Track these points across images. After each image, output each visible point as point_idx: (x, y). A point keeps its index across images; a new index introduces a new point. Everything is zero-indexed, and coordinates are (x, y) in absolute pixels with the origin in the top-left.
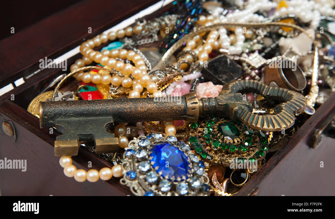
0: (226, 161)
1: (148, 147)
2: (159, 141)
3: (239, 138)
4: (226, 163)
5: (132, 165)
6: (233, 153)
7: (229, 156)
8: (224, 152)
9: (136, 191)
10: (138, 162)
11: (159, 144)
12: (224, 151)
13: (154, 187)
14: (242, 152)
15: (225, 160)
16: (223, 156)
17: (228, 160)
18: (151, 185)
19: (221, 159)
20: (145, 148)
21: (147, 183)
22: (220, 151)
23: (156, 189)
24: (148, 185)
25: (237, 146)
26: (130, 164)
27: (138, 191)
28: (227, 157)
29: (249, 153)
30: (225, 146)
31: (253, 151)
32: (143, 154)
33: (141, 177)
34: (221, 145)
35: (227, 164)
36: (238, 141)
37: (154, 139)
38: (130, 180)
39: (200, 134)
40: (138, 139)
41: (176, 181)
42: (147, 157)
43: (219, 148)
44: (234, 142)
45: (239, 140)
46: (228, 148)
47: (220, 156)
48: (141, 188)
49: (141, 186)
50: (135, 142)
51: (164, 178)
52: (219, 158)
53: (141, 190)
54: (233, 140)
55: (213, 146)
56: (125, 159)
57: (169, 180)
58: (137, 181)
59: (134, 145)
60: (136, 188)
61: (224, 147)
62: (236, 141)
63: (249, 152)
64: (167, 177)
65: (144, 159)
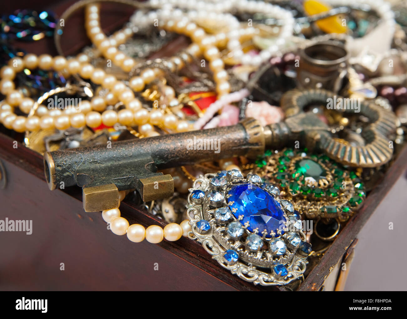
0: (310, 210)
1: (224, 189)
2: (238, 180)
3: (326, 179)
4: (310, 213)
5: (201, 212)
6: (319, 200)
7: (313, 204)
8: (305, 199)
9: (210, 249)
10: (211, 208)
11: (239, 185)
12: (305, 197)
13: (238, 244)
14: (331, 198)
15: (308, 209)
16: (305, 204)
17: (311, 209)
18: (233, 240)
19: (302, 208)
20: (220, 189)
21: (227, 238)
22: (300, 197)
23: (240, 248)
24: (229, 240)
25: (324, 190)
26: (199, 211)
27: (214, 249)
28: (311, 205)
29: (340, 200)
30: (307, 189)
31: (346, 197)
32: (218, 197)
33: (219, 229)
34: (301, 189)
35: (312, 214)
36: (325, 184)
37: (232, 177)
38: (201, 234)
39: (269, 175)
40: (205, 177)
41: (269, 236)
42: (225, 202)
43: (299, 192)
44: (319, 185)
45: (327, 183)
46: (312, 193)
47: (301, 204)
48: (217, 245)
49: (217, 242)
50: (203, 182)
51: (251, 231)
52: (299, 206)
53: (217, 247)
54: (318, 181)
55: (291, 190)
56: (191, 205)
57: (260, 234)
58: (210, 235)
59: (201, 186)
60: (210, 245)
61: (306, 191)
62: (322, 183)
63: (339, 198)
64: (256, 231)
65: (220, 204)
